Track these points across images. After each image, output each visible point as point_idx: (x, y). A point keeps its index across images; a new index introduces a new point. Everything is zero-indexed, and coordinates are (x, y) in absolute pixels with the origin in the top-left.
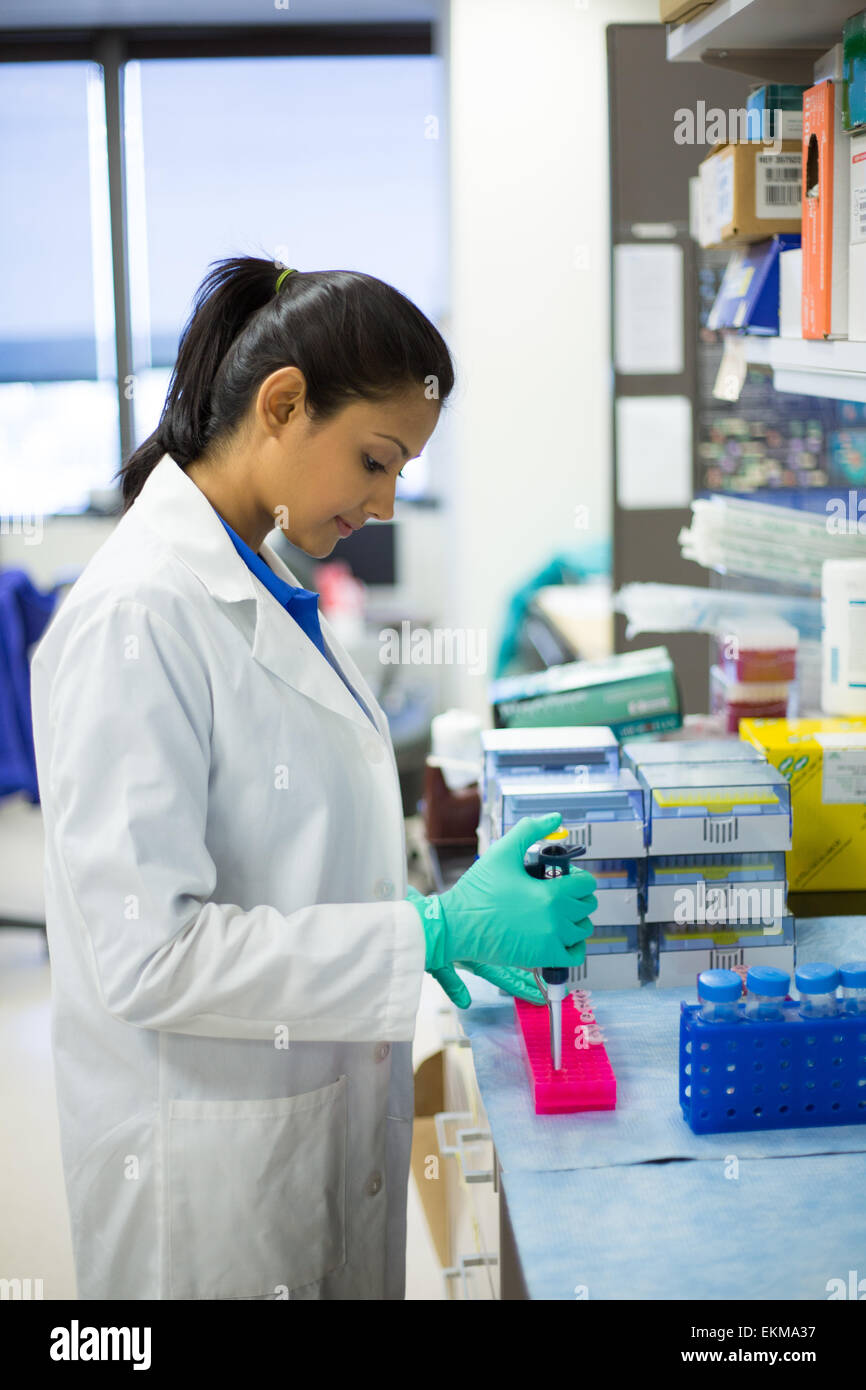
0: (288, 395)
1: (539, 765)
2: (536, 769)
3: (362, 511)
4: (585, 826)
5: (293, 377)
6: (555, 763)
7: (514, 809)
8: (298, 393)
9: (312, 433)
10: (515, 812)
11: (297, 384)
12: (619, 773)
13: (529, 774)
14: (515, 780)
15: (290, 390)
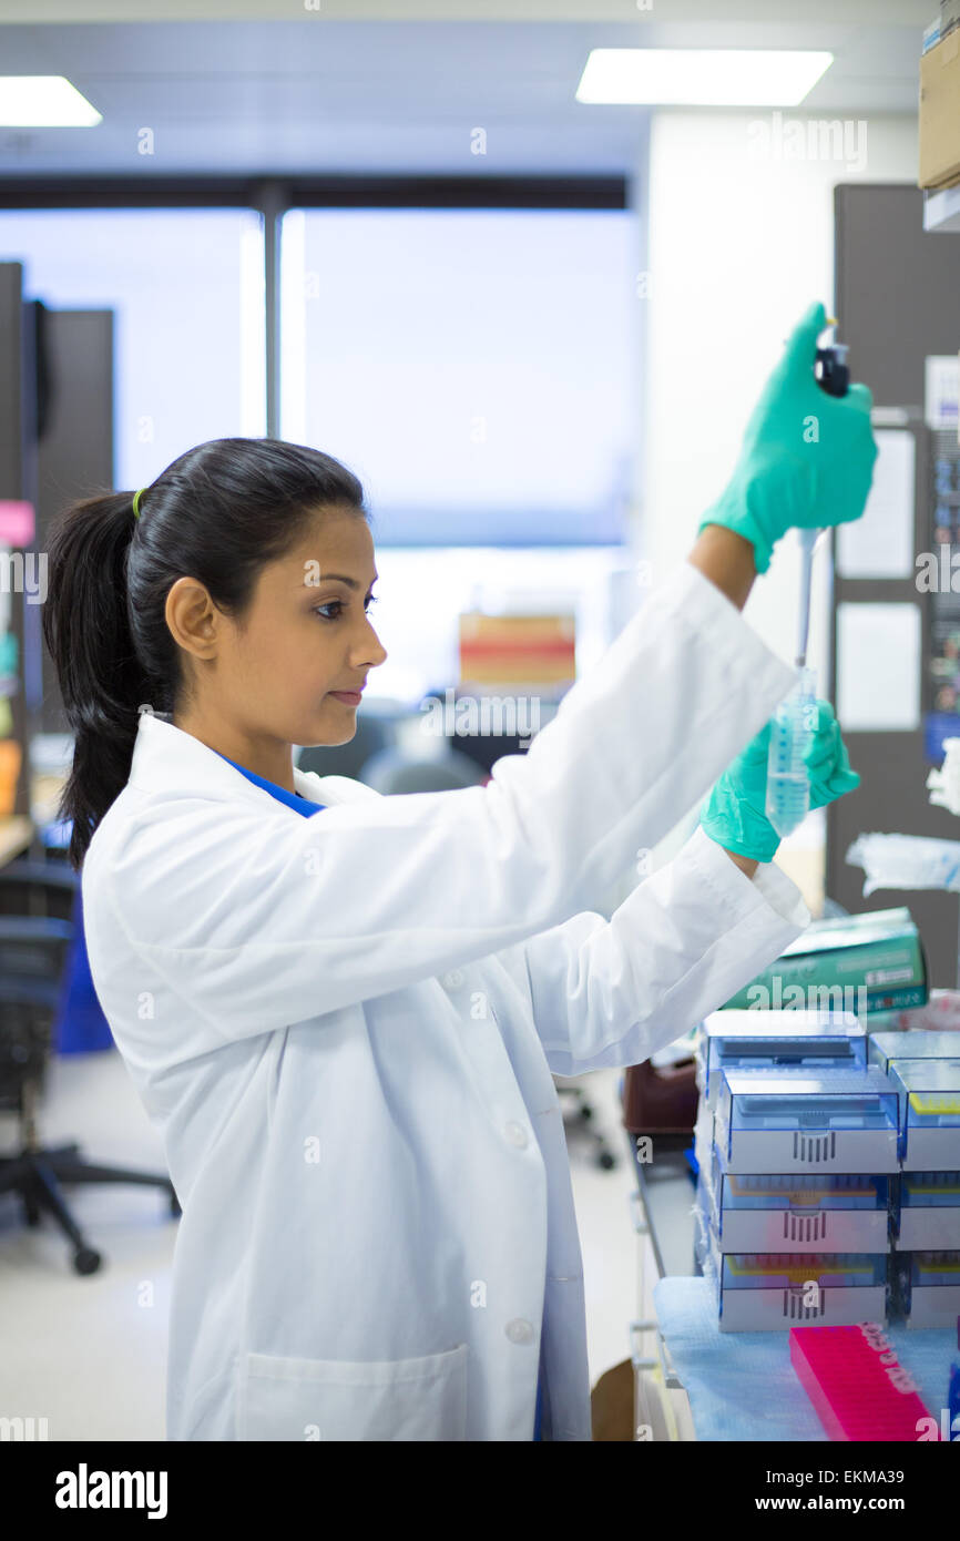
0: (199, 608)
1: (771, 1057)
2: (769, 1061)
3: (351, 669)
4: (828, 1134)
5: (189, 588)
6: (788, 1054)
7: (743, 1111)
8: (206, 601)
9: (242, 627)
10: (744, 1115)
11: (196, 595)
12: (867, 1070)
13: (760, 1067)
14: (742, 1073)
15: (195, 603)
